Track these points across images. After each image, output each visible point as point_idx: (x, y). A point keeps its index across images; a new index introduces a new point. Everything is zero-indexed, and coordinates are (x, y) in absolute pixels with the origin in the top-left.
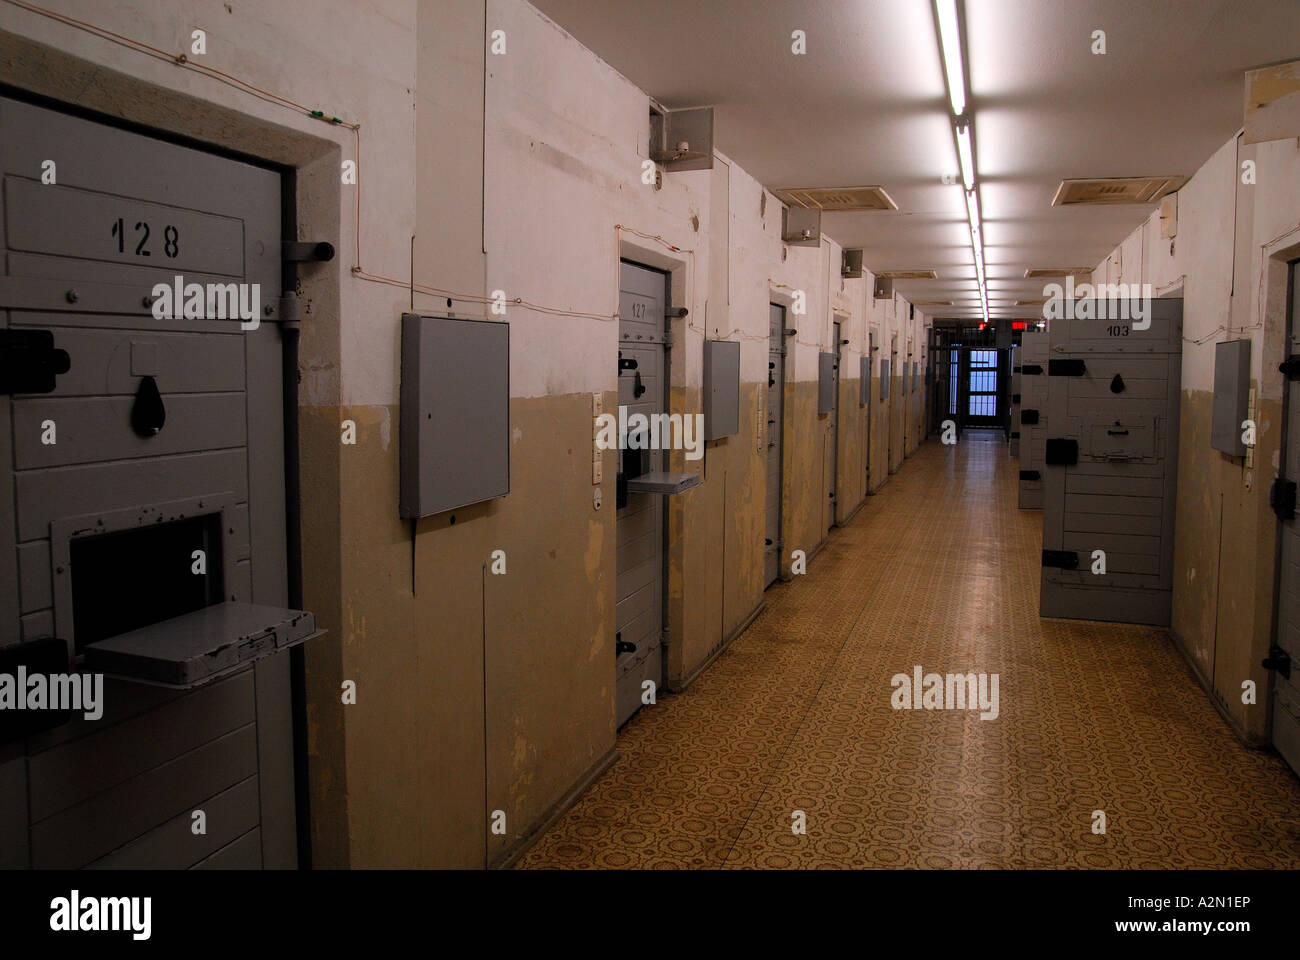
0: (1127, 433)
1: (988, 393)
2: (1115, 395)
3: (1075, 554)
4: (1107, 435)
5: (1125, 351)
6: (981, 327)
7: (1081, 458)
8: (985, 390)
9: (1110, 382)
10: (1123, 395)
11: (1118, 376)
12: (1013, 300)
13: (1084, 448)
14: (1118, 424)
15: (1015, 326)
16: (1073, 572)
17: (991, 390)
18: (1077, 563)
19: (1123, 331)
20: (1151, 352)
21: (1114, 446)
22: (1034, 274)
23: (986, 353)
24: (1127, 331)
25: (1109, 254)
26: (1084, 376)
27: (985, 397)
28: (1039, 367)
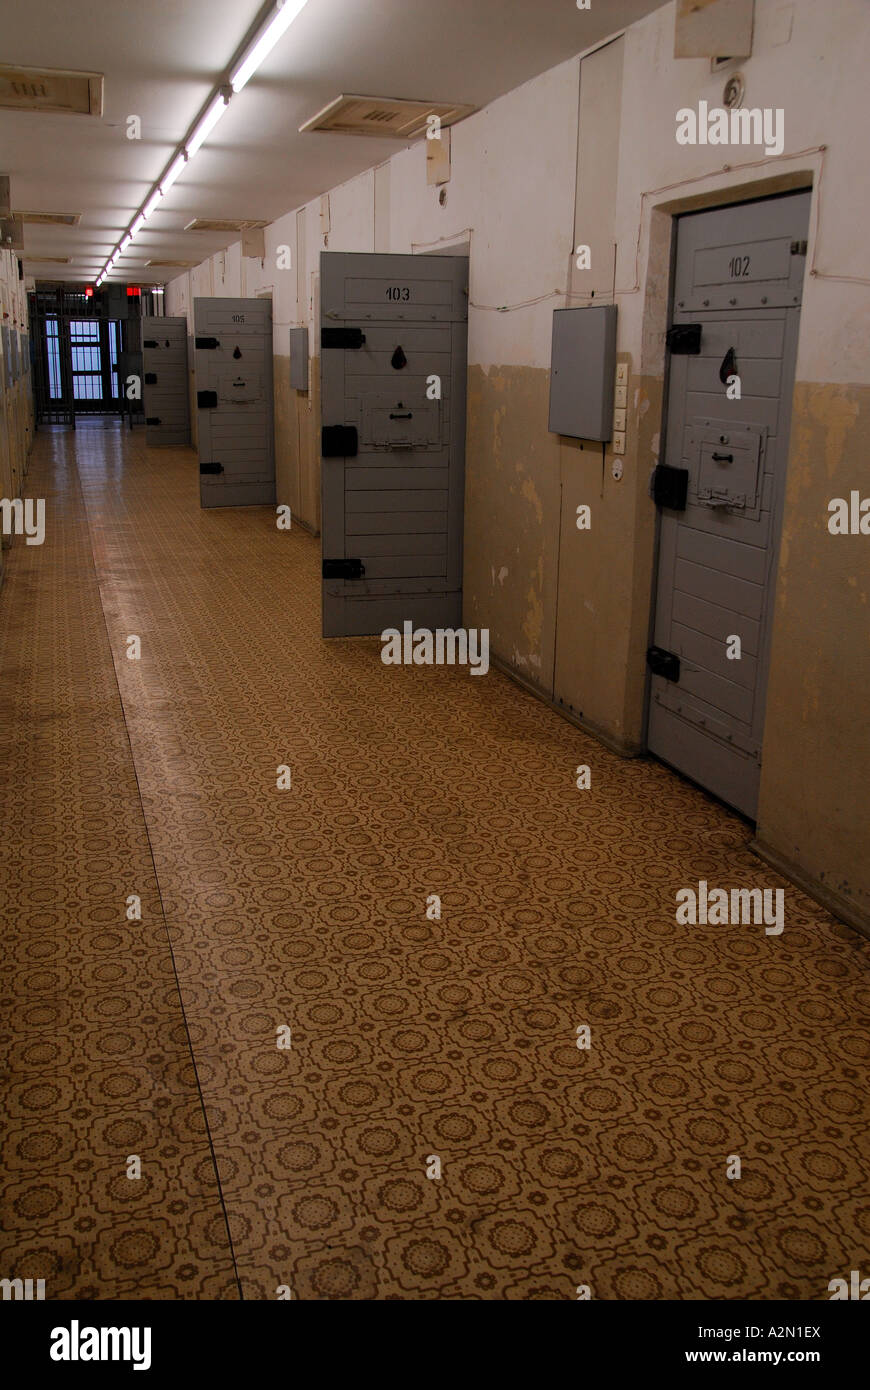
0: (410, 416)
1: (92, 373)
2: (396, 372)
3: (360, 561)
4: (389, 419)
5: (406, 318)
6: (90, 293)
7: (361, 448)
8: (88, 369)
9: (390, 356)
10: (404, 370)
11: (399, 348)
12: (146, 259)
13: (364, 436)
14: (400, 405)
15: (130, 292)
16: (357, 582)
17: (95, 368)
18: (364, 572)
19: (403, 294)
20: (434, 320)
21: (396, 432)
22: (200, 227)
23: (86, 324)
24: (407, 295)
25: (305, 203)
26: (361, 349)
27: (89, 378)
28: (214, 340)
